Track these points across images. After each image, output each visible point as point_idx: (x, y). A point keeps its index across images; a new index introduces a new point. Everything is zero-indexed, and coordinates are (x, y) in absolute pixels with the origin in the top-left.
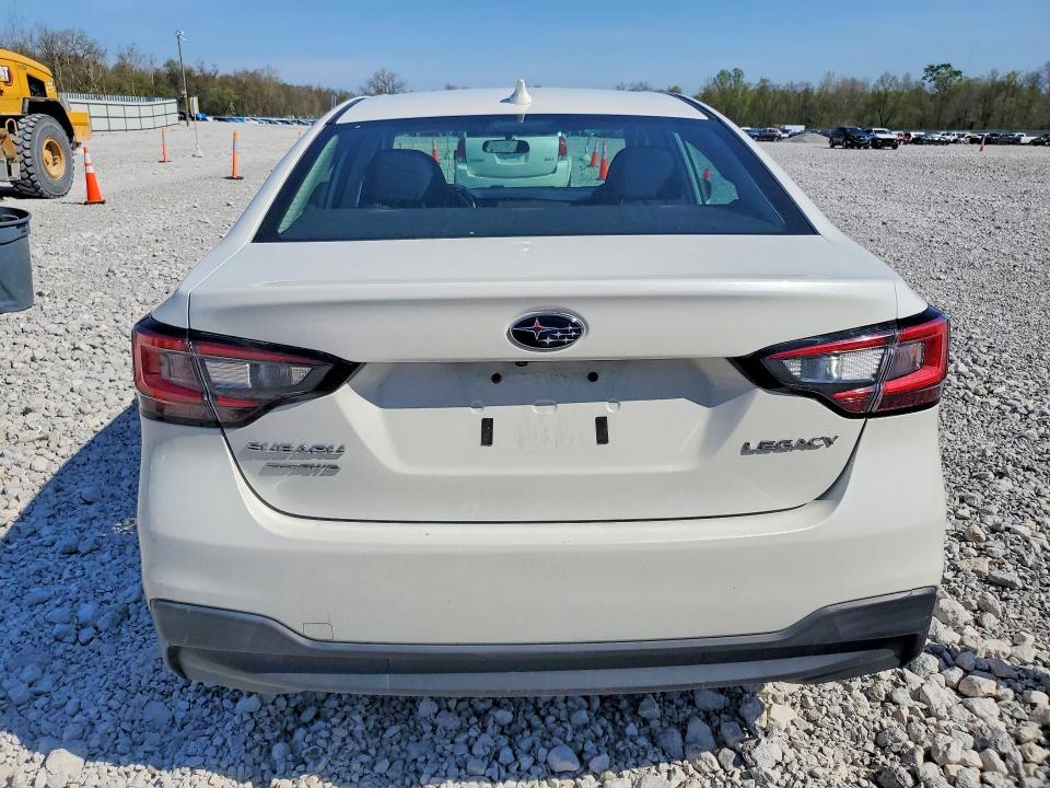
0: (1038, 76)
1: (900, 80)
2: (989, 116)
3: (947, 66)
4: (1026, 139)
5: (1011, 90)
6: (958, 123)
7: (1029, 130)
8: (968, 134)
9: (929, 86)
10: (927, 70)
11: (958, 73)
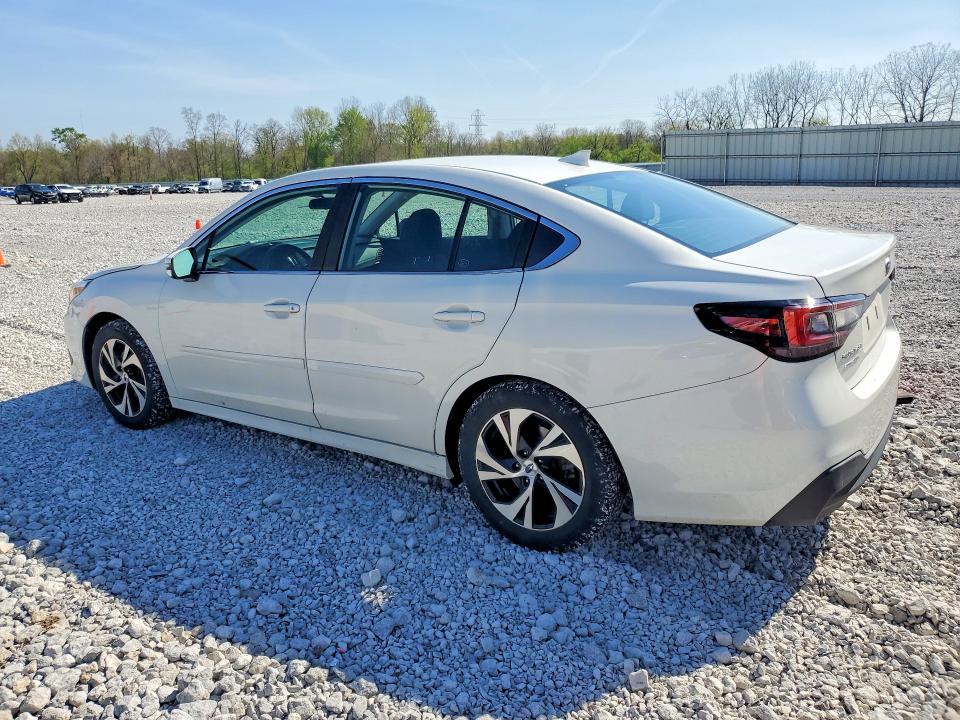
0: (148, 140)
1: (32, 141)
2: (120, 171)
3: (71, 130)
4: (162, 189)
5: (130, 150)
6: (97, 178)
7: (163, 181)
8: (115, 187)
9: (60, 147)
10: (54, 132)
11: (82, 136)
